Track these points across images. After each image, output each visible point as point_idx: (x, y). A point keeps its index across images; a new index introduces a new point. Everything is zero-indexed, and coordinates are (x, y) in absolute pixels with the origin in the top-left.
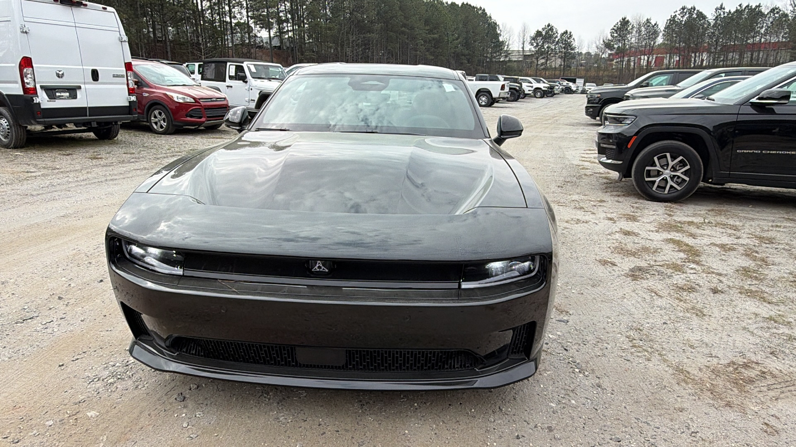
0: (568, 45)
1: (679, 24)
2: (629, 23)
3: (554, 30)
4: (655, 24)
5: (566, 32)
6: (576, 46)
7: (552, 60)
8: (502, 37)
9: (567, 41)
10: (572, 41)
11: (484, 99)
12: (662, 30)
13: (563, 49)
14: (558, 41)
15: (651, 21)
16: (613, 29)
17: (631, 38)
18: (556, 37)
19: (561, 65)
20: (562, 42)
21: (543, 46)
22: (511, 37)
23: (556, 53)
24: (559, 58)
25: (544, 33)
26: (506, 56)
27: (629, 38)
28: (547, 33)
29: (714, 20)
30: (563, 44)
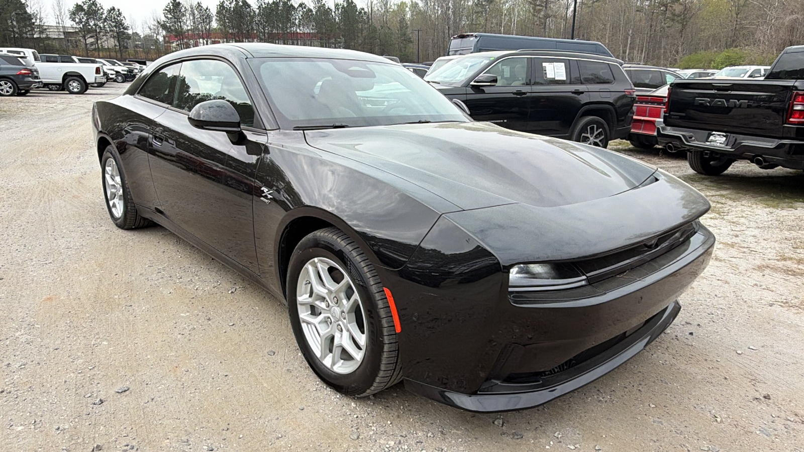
0: (119, 24)
1: (228, 10)
2: (182, 6)
3: (98, 6)
4: (207, 9)
5: (113, 9)
6: (129, 25)
7: (103, 40)
8: (29, 8)
9: (117, 19)
10: (122, 20)
11: (75, 84)
12: (214, 15)
13: (114, 28)
14: (106, 18)
15: (202, 5)
16: (166, 10)
17: (186, 21)
18: (102, 14)
19: (115, 46)
20: (111, 20)
21: (87, 22)
22: (42, 9)
23: (106, 32)
24: (111, 37)
25: (85, 7)
26: (41, 32)
27: (185, 21)
28: (90, 7)
29: (258, 9)
30: (113, 22)
